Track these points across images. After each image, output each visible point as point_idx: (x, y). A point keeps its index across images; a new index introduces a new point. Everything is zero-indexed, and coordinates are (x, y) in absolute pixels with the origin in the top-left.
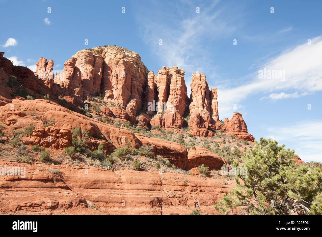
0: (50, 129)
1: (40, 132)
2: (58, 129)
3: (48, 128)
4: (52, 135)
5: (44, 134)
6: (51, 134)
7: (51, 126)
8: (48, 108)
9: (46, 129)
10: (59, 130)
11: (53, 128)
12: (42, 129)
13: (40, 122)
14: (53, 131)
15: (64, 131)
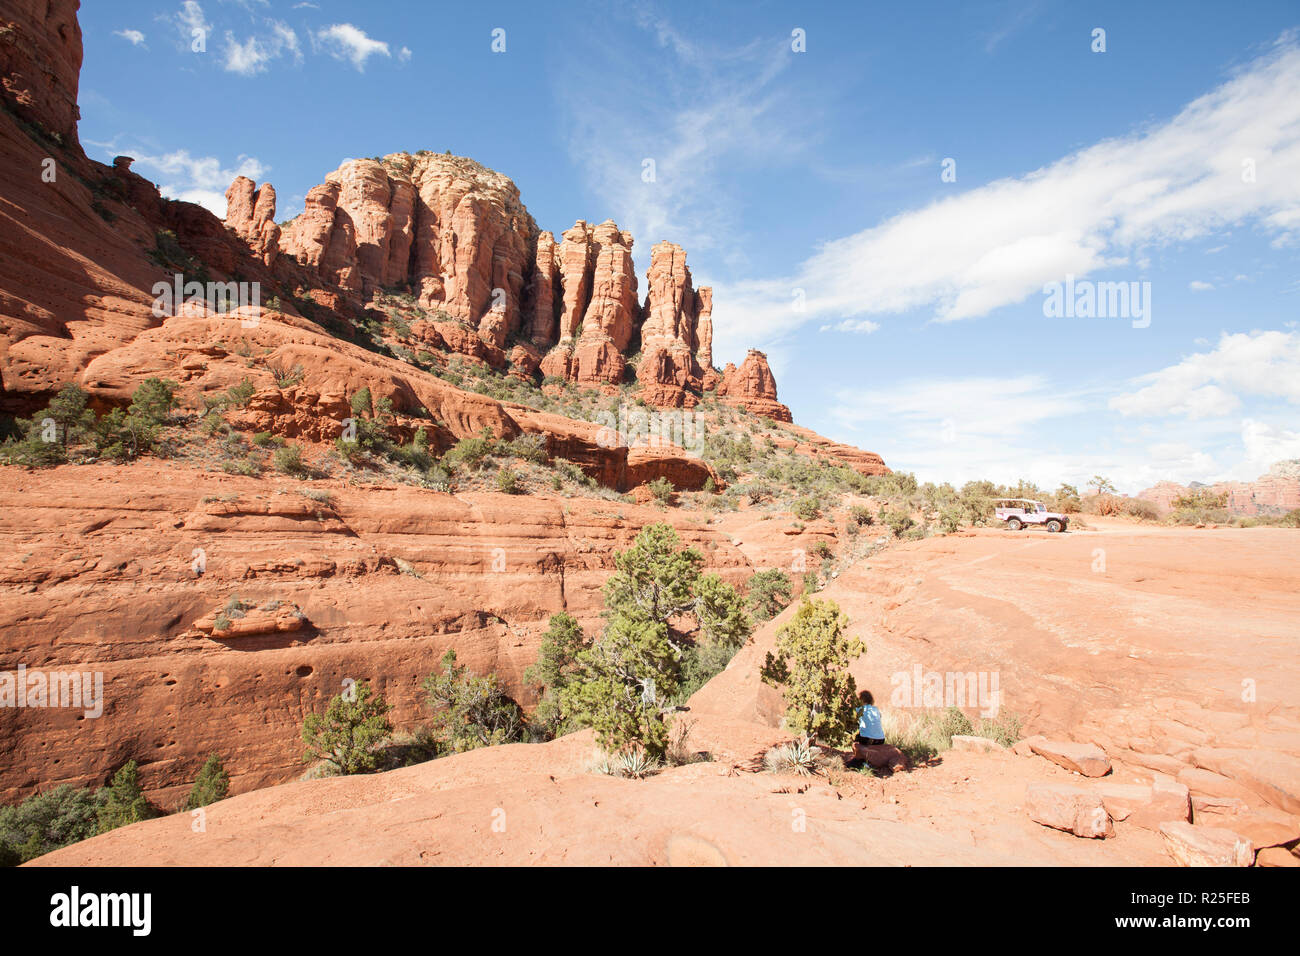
0: (293, 393)
1: (272, 401)
2: (314, 393)
3: (288, 390)
4: (301, 409)
5: (280, 405)
6: (299, 406)
7: (295, 387)
8: (283, 338)
9: (285, 393)
10: (318, 397)
11: (302, 391)
12: (274, 393)
13: (267, 374)
14: (301, 399)
15: (330, 400)
